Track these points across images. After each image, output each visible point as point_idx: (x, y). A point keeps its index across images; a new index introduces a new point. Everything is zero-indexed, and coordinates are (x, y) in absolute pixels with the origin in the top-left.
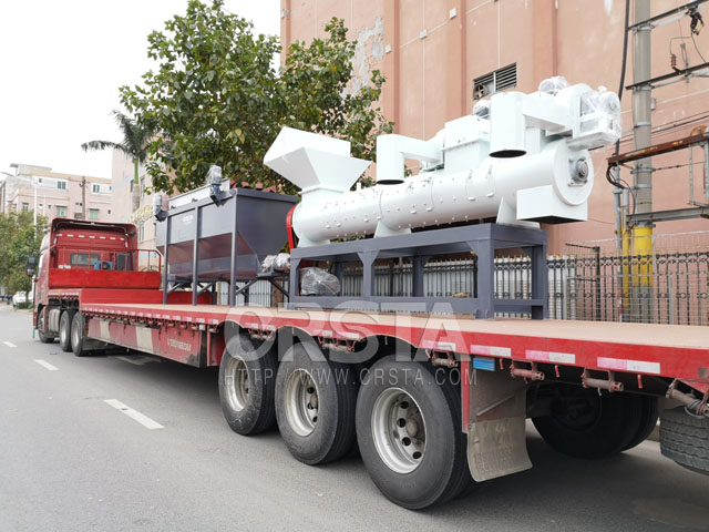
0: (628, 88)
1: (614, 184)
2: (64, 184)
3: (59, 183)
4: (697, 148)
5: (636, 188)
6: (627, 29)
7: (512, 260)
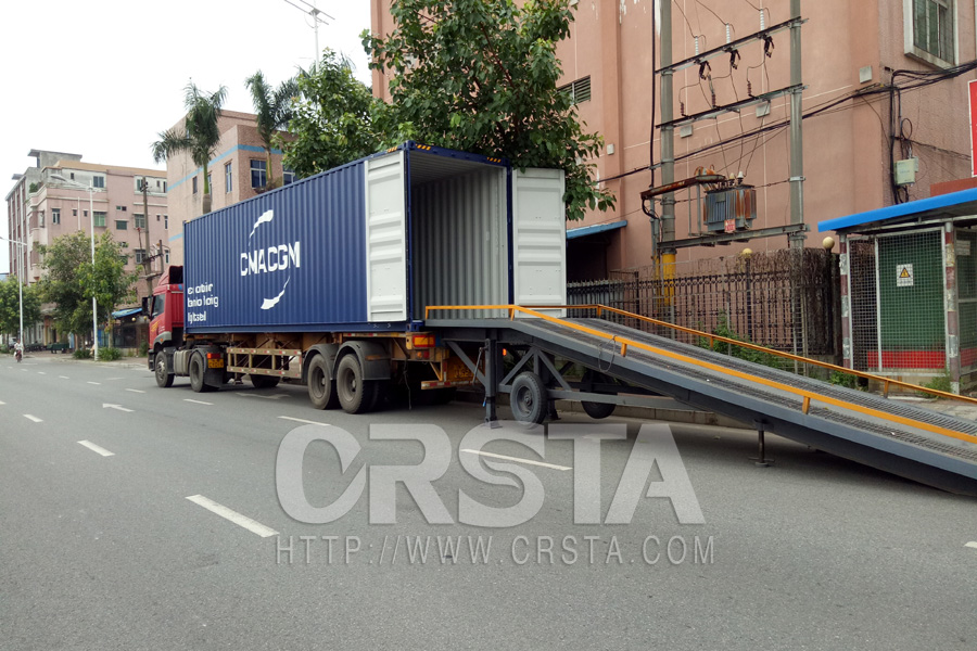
0: (658, 127)
1: (648, 214)
2: (102, 179)
3: (95, 178)
4: (694, 188)
5: (663, 219)
6: (654, 72)
7: (578, 285)
